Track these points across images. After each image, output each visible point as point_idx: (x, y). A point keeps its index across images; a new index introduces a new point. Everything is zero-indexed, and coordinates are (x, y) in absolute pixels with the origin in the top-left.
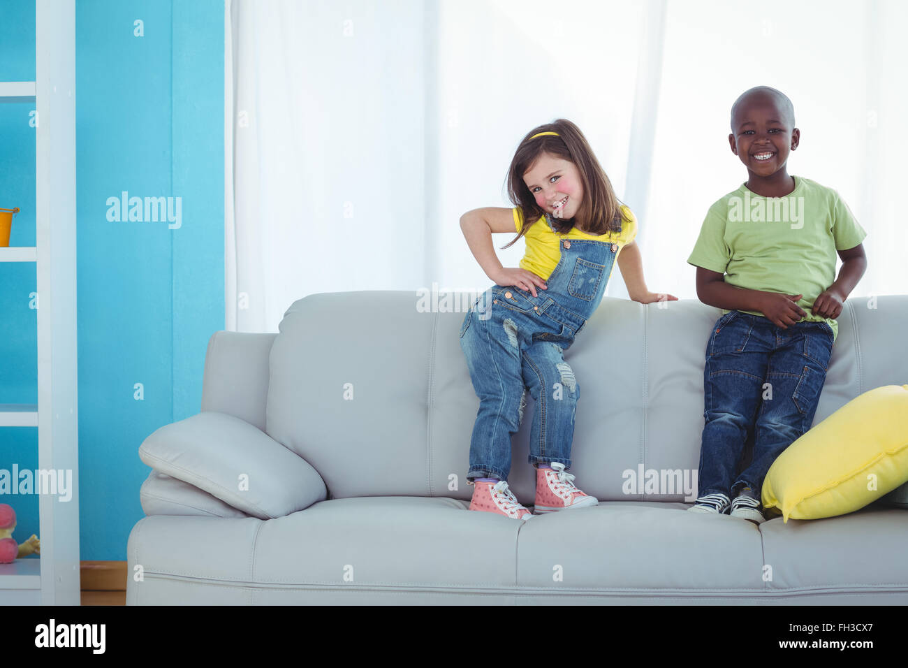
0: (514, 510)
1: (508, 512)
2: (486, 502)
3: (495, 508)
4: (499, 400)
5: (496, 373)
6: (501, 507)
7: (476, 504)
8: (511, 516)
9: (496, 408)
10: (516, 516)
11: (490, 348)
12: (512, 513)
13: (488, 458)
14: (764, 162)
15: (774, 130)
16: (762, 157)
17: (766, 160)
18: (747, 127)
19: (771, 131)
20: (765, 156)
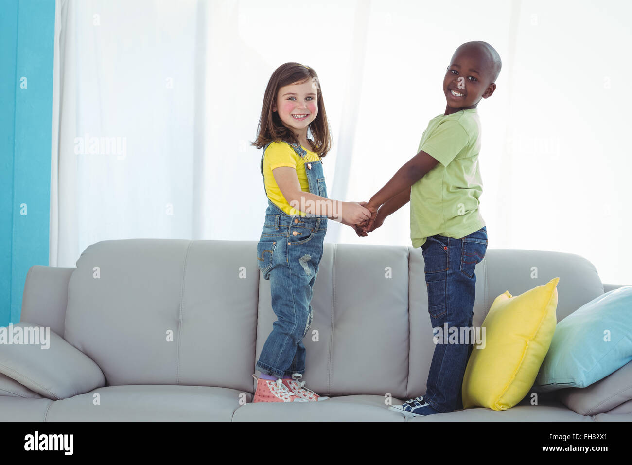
0: (287, 397)
1: (283, 398)
2: (266, 394)
3: (274, 397)
4: (293, 324)
5: (292, 301)
6: (278, 396)
7: (259, 396)
8: (285, 401)
9: (289, 330)
10: (289, 400)
11: (291, 282)
12: (286, 399)
13: (275, 362)
14: (454, 98)
15: (472, 77)
16: (455, 93)
17: (457, 97)
18: (456, 68)
19: (470, 78)
20: (457, 94)
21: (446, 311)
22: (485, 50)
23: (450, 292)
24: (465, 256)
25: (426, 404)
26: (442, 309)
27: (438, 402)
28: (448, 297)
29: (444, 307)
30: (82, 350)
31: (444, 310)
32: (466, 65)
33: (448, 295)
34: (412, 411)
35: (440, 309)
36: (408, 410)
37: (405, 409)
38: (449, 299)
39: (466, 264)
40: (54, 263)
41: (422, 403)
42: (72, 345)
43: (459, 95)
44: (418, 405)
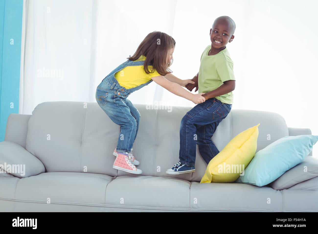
14: (217, 44)
15: (225, 34)
16: (217, 42)
17: (218, 43)
18: (216, 30)
19: (224, 34)
20: (218, 42)
21: (192, 117)
22: (229, 20)
23: (201, 114)
24: (219, 109)
25: (183, 165)
26: (192, 115)
27: (189, 162)
28: (198, 114)
29: (193, 115)
30: (34, 155)
31: (192, 116)
32: (221, 28)
33: (199, 114)
34: (177, 170)
35: (192, 114)
36: (176, 171)
37: (174, 171)
38: (198, 115)
39: (216, 113)
40: (21, 113)
41: (181, 165)
42: (29, 152)
43: (219, 42)
44: (179, 167)
